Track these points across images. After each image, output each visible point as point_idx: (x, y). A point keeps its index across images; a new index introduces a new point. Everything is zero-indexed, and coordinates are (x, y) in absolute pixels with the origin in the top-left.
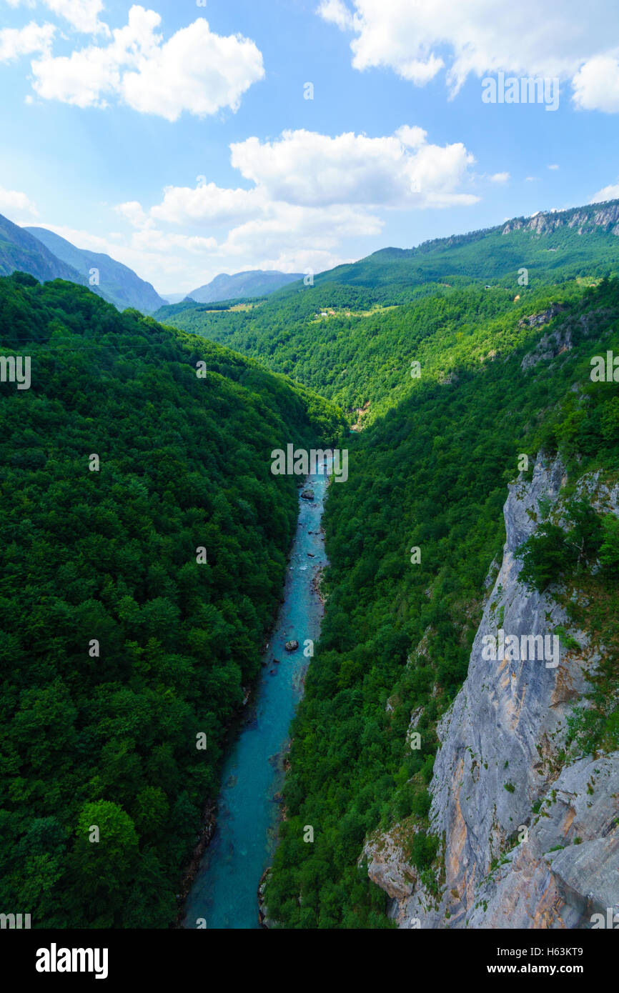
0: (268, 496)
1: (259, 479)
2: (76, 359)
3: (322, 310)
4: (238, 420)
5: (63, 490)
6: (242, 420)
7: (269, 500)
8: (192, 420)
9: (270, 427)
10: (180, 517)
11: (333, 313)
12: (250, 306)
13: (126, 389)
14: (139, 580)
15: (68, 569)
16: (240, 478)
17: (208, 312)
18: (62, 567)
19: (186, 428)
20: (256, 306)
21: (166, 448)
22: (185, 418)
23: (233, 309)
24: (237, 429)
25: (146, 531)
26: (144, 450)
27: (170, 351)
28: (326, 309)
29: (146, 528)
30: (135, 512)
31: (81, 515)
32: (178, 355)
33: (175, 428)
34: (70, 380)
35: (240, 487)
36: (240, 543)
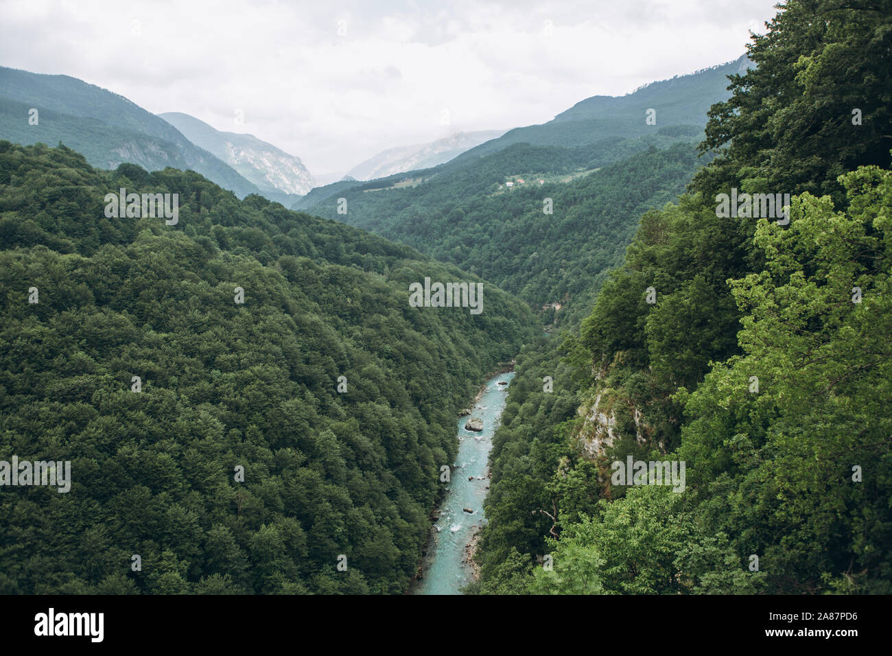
0: (404, 430)
1: (393, 405)
2: (156, 260)
3: (507, 178)
4: (371, 327)
5: (107, 429)
6: (377, 326)
7: (403, 435)
8: (302, 329)
9: (417, 334)
10: (265, 461)
11: (522, 181)
12: (419, 181)
13: (217, 294)
14: (195, 549)
15: (95, 534)
16: (362, 405)
17: (366, 191)
18: (88, 533)
19: (293, 342)
20: (427, 180)
21: (256, 368)
22: (292, 328)
23: (398, 186)
24: (368, 339)
25: (213, 483)
26: (227, 371)
27: (297, 243)
28: (512, 177)
29: (213, 477)
30: (200, 456)
31: (125, 463)
32: (308, 247)
33: (274, 342)
34: (144, 287)
35: (360, 417)
36: (352, 496)
